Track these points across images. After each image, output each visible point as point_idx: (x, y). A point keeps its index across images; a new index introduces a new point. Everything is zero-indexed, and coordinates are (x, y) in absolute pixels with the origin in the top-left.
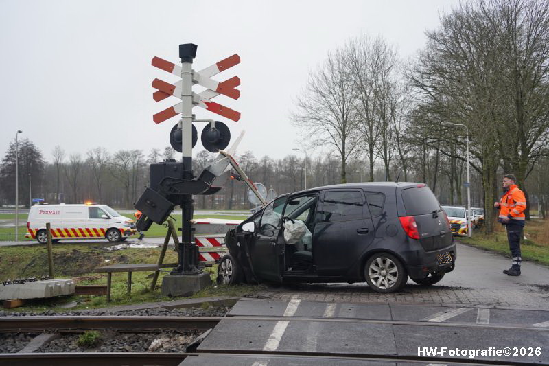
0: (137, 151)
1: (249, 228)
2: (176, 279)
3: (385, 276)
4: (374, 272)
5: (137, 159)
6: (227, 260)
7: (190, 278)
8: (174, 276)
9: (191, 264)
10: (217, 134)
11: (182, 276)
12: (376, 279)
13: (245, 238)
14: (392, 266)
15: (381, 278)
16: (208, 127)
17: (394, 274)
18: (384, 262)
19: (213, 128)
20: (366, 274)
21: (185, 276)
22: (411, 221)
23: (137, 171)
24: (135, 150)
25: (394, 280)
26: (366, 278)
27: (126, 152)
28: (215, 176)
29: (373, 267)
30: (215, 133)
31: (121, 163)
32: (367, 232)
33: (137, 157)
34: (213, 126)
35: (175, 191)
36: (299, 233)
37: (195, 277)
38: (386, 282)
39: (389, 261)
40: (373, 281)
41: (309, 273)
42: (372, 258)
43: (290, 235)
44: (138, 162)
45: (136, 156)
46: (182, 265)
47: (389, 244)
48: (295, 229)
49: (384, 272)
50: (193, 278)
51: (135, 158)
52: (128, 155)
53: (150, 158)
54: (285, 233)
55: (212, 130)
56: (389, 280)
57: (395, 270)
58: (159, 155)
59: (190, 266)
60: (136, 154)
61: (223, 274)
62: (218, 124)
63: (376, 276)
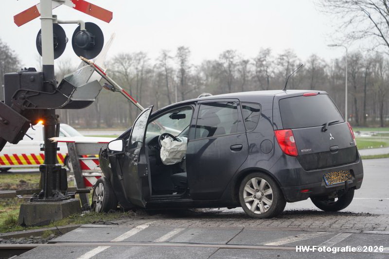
0: (141, 53)
1: (117, 146)
2: (35, 206)
3: (260, 199)
4: (249, 194)
5: (142, 63)
6: (100, 184)
7: (51, 205)
8: (33, 203)
9: (55, 189)
10: (88, 38)
11: (43, 203)
12: (251, 203)
13: (117, 158)
14: (267, 187)
15: (256, 202)
16: (78, 29)
17: (269, 197)
18: (259, 183)
19: (83, 31)
20: (240, 198)
21: (46, 203)
22: (288, 135)
23: (142, 79)
24: (138, 52)
25: (269, 203)
26: (241, 202)
27: (127, 55)
28: (76, 88)
29: (247, 189)
30: (85, 36)
31: (121, 68)
32: (241, 148)
33: (142, 61)
34: (83, 28)
35: (30, 105)
36: (179, 151)
37: (58, 203)
38: (260, 206)
39: (264, 181)
40: (248, 205)
41: (184, 198)
42: (246, 178)
43: (167, 153)
44: (143, 67)
45: (139, 60)
46: (44, 190)
47: (262, 162)
48: (173, 147)
49: (259, 194)
50: (54, 205)
51: (139, 63)
52: (130, 59)
53: (158, 62)
54: (161, 152)
55: (82, 33)
56: (265, 204)
57: (270, 191)
58: (170, 57)
59: (53, 191)
60: (140, 56)
61: (97, 200)
62: (89, 26)
63: (251, 199)
